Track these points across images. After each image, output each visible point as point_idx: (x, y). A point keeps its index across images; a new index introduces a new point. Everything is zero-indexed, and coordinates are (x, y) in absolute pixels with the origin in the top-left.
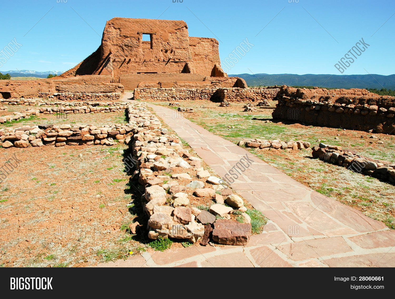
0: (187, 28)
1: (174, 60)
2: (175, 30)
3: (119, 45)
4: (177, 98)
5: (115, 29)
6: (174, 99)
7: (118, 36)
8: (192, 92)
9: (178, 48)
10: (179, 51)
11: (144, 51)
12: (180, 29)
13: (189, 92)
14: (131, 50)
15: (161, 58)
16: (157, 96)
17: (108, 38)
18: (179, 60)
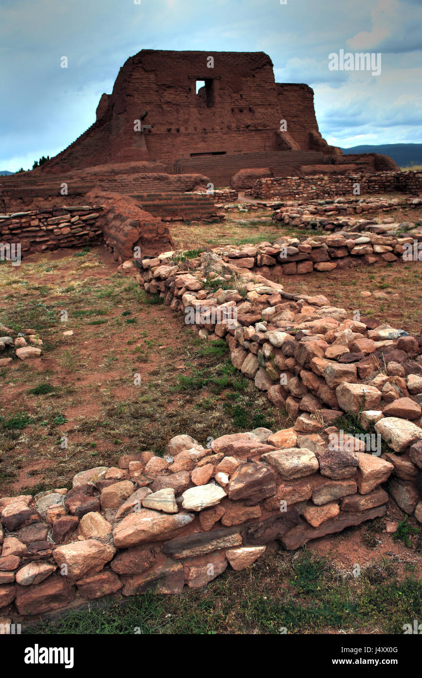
1: (255, 127)
2: (251, 70)
3: (155, 103)
4: (332, 193)
5: (146, 71)
6: (326, 195)
7: (153, 85)
9: (259, 105)
10: (262, 110)
11: (201, 113)
12: (260, 68)
13: (350, 181)
14: (177, 112)
15: (232, 124)
16: (298, 191)
17: (135, 90)
18: (264, 126)
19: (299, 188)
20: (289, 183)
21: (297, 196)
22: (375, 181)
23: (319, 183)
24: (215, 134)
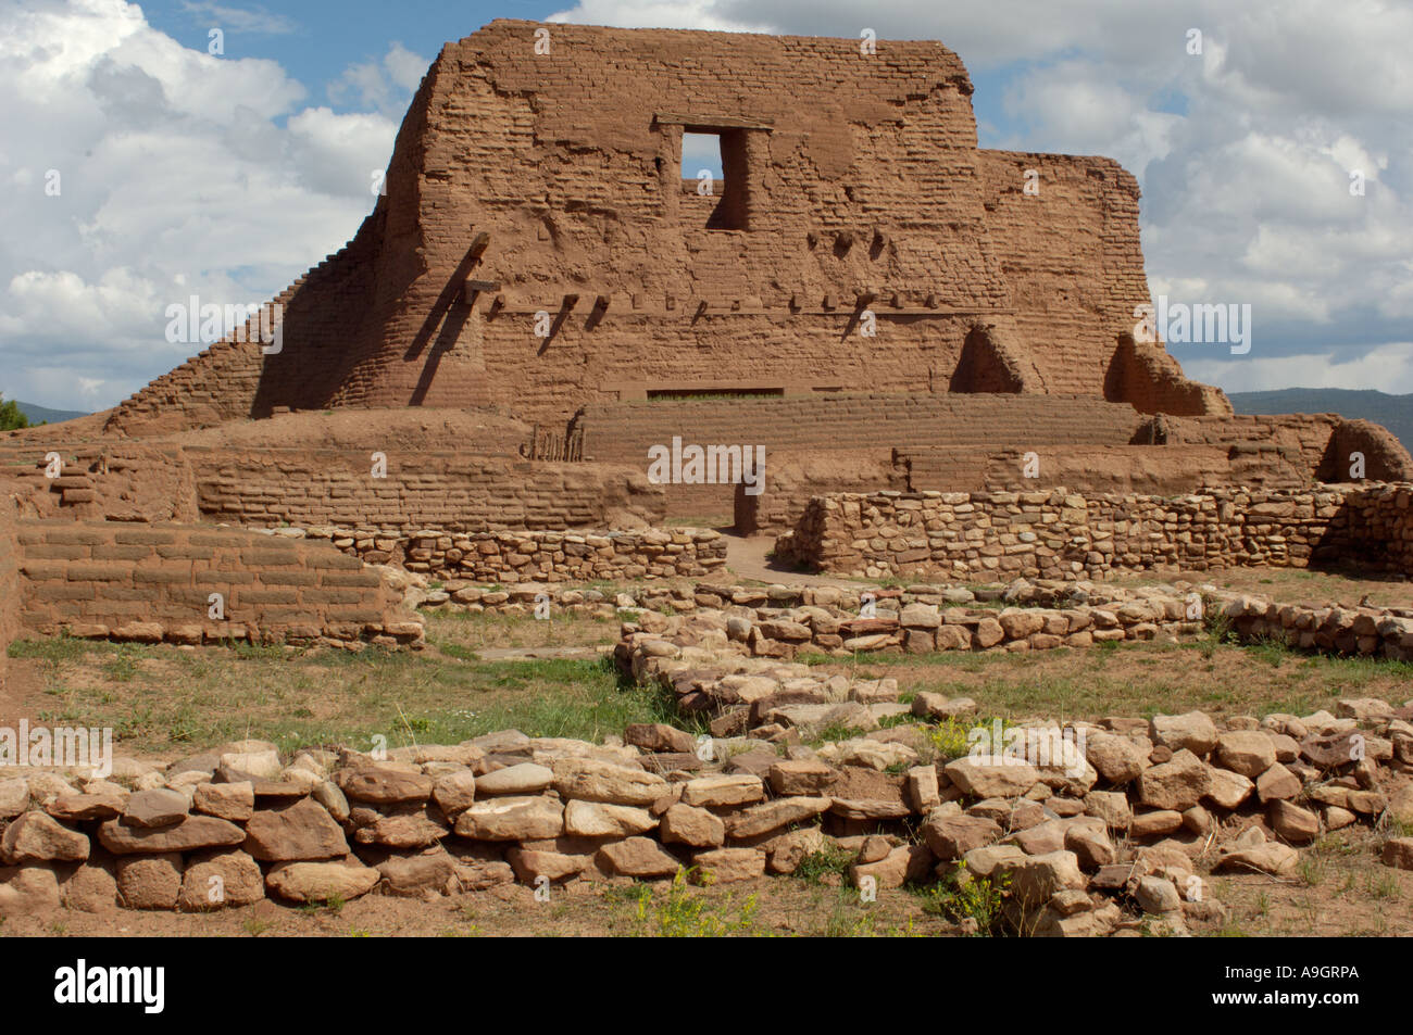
0: (966, 90)
1: (893, 303)
2: (891, 101)
3: (529, 204)
4: (1099, 557)
5: (503, 94)
6: (1077, 566)
7: (524, 144)
8: (1187, 517)
9: (914, 226)
10: (925, 244)
11: (695, 245)
12: (923, 98)
13: (1173, 516)
14: (606, 241)
15: (810, 291)
16: (965, 545)
17: (456, 158)
18: (928, 303)
19: (969, 535)
20: (930, 514)
21: (958, 564)
22: (1273, 518)
23: (1048, 518)
24: (745, 323)
